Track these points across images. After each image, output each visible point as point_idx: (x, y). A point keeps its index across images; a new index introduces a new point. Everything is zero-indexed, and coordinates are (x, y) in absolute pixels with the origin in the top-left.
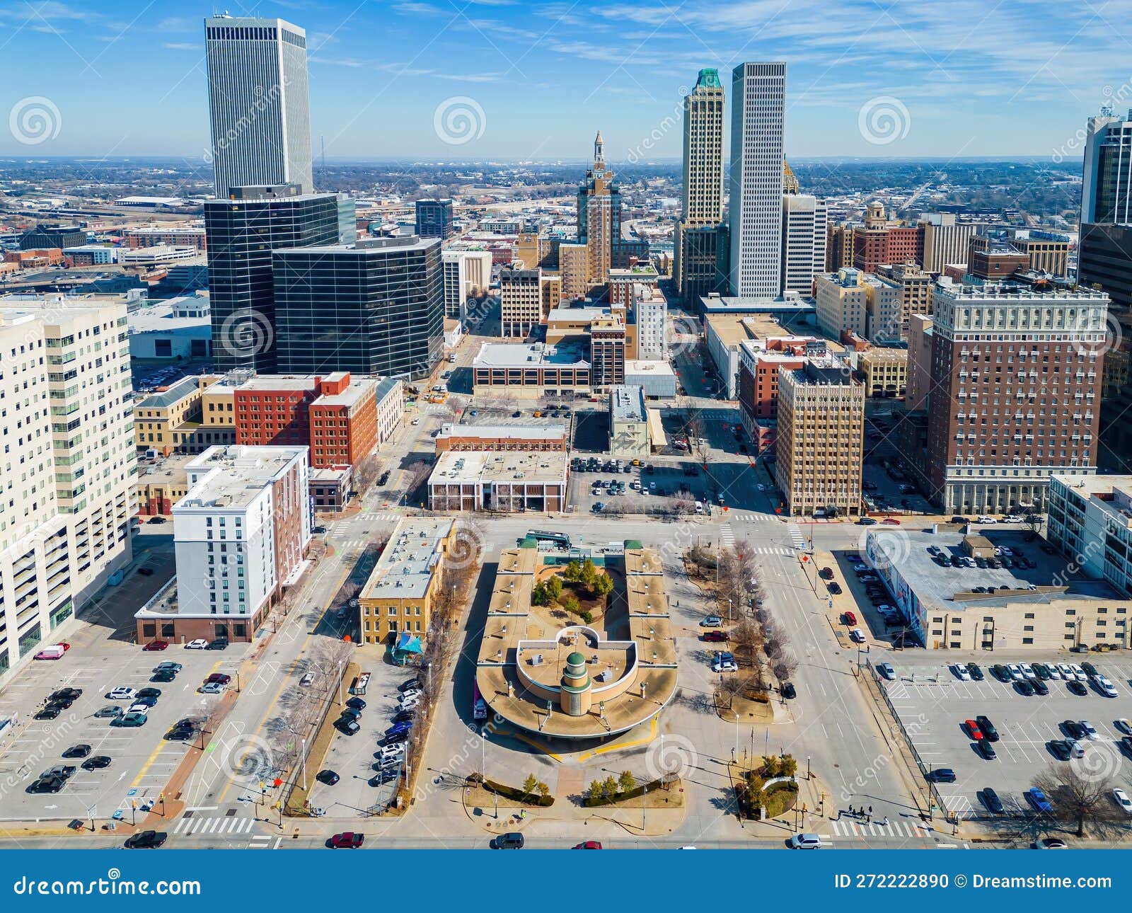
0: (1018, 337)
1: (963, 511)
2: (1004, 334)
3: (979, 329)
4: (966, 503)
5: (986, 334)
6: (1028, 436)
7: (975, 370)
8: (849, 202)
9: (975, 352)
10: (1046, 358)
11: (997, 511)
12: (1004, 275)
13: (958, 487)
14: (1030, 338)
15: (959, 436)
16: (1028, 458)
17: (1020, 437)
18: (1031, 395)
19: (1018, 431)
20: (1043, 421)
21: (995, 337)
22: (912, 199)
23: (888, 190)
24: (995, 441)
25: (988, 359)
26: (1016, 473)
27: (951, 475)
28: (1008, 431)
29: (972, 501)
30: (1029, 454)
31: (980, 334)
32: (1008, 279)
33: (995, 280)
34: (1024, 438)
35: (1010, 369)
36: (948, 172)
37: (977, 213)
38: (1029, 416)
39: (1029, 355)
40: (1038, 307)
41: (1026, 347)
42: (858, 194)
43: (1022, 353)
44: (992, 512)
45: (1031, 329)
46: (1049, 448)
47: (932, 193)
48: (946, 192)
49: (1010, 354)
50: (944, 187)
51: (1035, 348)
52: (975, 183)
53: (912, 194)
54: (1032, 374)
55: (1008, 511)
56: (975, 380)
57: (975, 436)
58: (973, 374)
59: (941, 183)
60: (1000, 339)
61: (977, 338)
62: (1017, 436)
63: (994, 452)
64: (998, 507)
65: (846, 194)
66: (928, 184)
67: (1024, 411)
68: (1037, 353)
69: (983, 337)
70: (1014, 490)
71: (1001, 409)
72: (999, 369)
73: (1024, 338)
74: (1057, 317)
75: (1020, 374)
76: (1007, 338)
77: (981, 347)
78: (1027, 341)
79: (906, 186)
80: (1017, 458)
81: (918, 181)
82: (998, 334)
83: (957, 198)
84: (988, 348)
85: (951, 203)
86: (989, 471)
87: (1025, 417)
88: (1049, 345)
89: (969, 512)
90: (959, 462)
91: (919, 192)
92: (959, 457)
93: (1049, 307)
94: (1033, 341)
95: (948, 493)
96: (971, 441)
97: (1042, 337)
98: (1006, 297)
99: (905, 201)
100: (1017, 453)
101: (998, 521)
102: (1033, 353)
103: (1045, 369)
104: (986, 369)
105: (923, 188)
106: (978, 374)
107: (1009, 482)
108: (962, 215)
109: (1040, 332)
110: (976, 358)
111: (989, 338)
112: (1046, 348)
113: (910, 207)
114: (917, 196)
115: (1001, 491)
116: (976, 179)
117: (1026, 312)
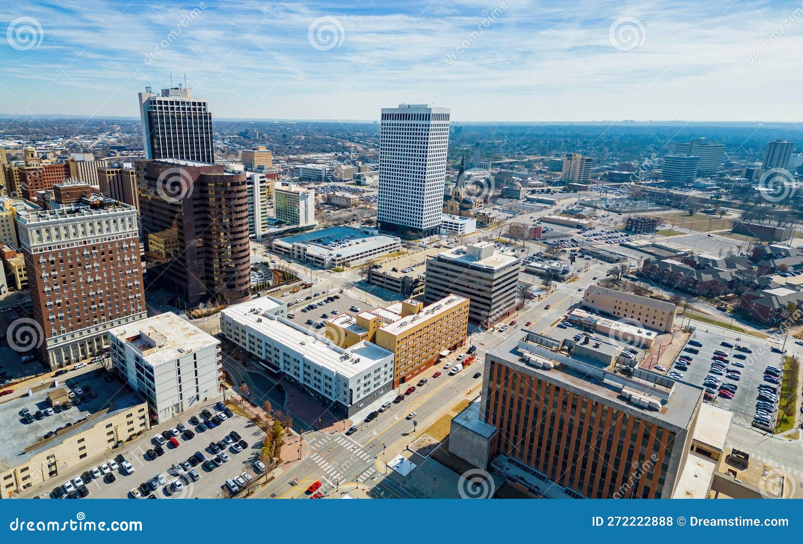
0: (81, 243)
1: (64, 364)
2: (70, 243)
3: (50, 242)
4: (66, 358)
5: (57, 245)
6: (100, 305)
7: (54, 270)
8: (54, 145)
9: (51, 259)
10: (103, 253)
11: (88, 357)
12: (74, 200)
13: (57, 351)
14: (89, 242)
15: (50, 317)
16: (103, 317)
17: (96, 306)
18: (97, 278)
19: (93, 303)
20: (109, 293)
21: (64, 246)
22: (97, 142)
23: (82, 136)
24: (78, 314)
25: (61, 261)
26: (97, 329)
27: (50, 344)
28: (86, 305)
29: (70, 356)
30: (103, 315)
31: (52, 246)
32: (78, 202)
33: (68, 204)
34: (98, 306)
35: (80, 265)
36: (121, 125)
37: (132, 150)
38: (99, 292)
39: (91, 253)
40: (91, 221)
41: (88, 248)
42: (61, 139)
43: (85, 253)
44: (85, 358)
45: (88, 236)
46: (116, 308)
47: (109, 138)
48: (118, 137)
49: (77, 255)
50: (117, 135)
51: (94, 248)
52: (135, 133)
53: (97, 139)
54: (95, 265)
55: (96, 354)
56: (55, 278)
57: (63, 315)
58: (53, 273)
59: (115, 132)
60: (68, 246)
61: (50, 248)
62: (93, 307)
63: (79, 321)
64: (89, 353)
65: (52, 139)
66: (107, 133)
67: (95, 289)
68: (96, 251)
69: (55, 247)
70: (98, 340)
71: (79, 291)
72: (71, 266)
73: (85, 243)
74: (105, 226)
75: (87, 267)
76: (72, 245)
77: (55, 254)
78: (87, 244)
79: (94, 134)
80: (96, 320)
81: (101, 131)
82: (65, 243)
83: (122, 141)
84: (60, 254)
85: (118, 145)
86: (78, 333)
87: (96, 293)
88: (103, 244)
89: (69, 364)
90: (55, 334)
91: (102, 138)
92: (54, 330)
93: (99, 220)
94: (92, 243)
95: (51, 357)
96: (61, 318)
97: (97, 240)
98: (75, 216)
99: (91, 143)
100: (95, 317)
101: (89, 364)
102: (93, 251)
103: (104, 260)
104: (62, 268)
105: (104, 135)
106: (56, 273)
107: (93, 336)
108: (124, 152)
109: (96, 237)
110: (52, 262)
111: (59, 247)
112: (101, 247)
113: (93, 147)
114: (99, 140)
115: (89, 343)
116: (136, 130)
117: (83, 226)
